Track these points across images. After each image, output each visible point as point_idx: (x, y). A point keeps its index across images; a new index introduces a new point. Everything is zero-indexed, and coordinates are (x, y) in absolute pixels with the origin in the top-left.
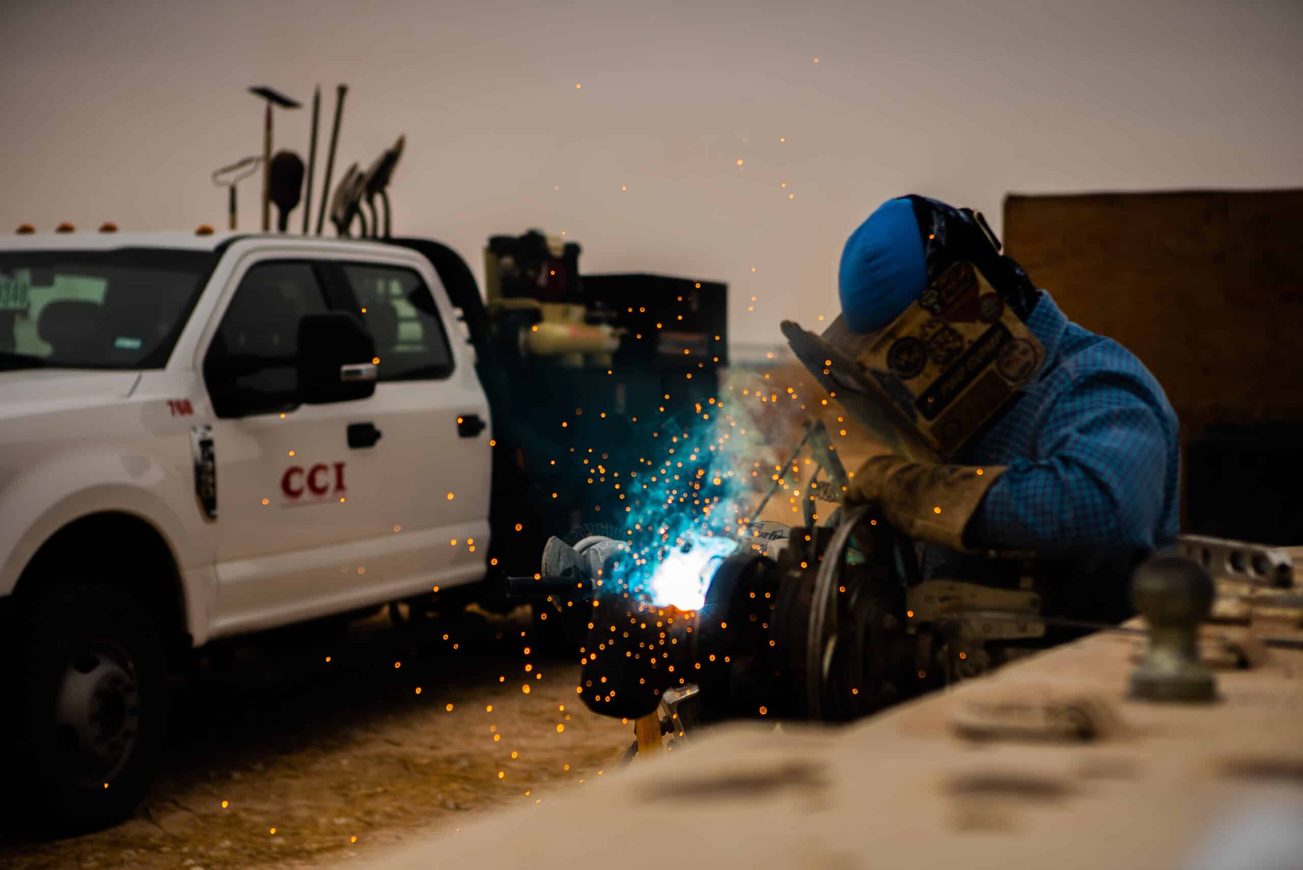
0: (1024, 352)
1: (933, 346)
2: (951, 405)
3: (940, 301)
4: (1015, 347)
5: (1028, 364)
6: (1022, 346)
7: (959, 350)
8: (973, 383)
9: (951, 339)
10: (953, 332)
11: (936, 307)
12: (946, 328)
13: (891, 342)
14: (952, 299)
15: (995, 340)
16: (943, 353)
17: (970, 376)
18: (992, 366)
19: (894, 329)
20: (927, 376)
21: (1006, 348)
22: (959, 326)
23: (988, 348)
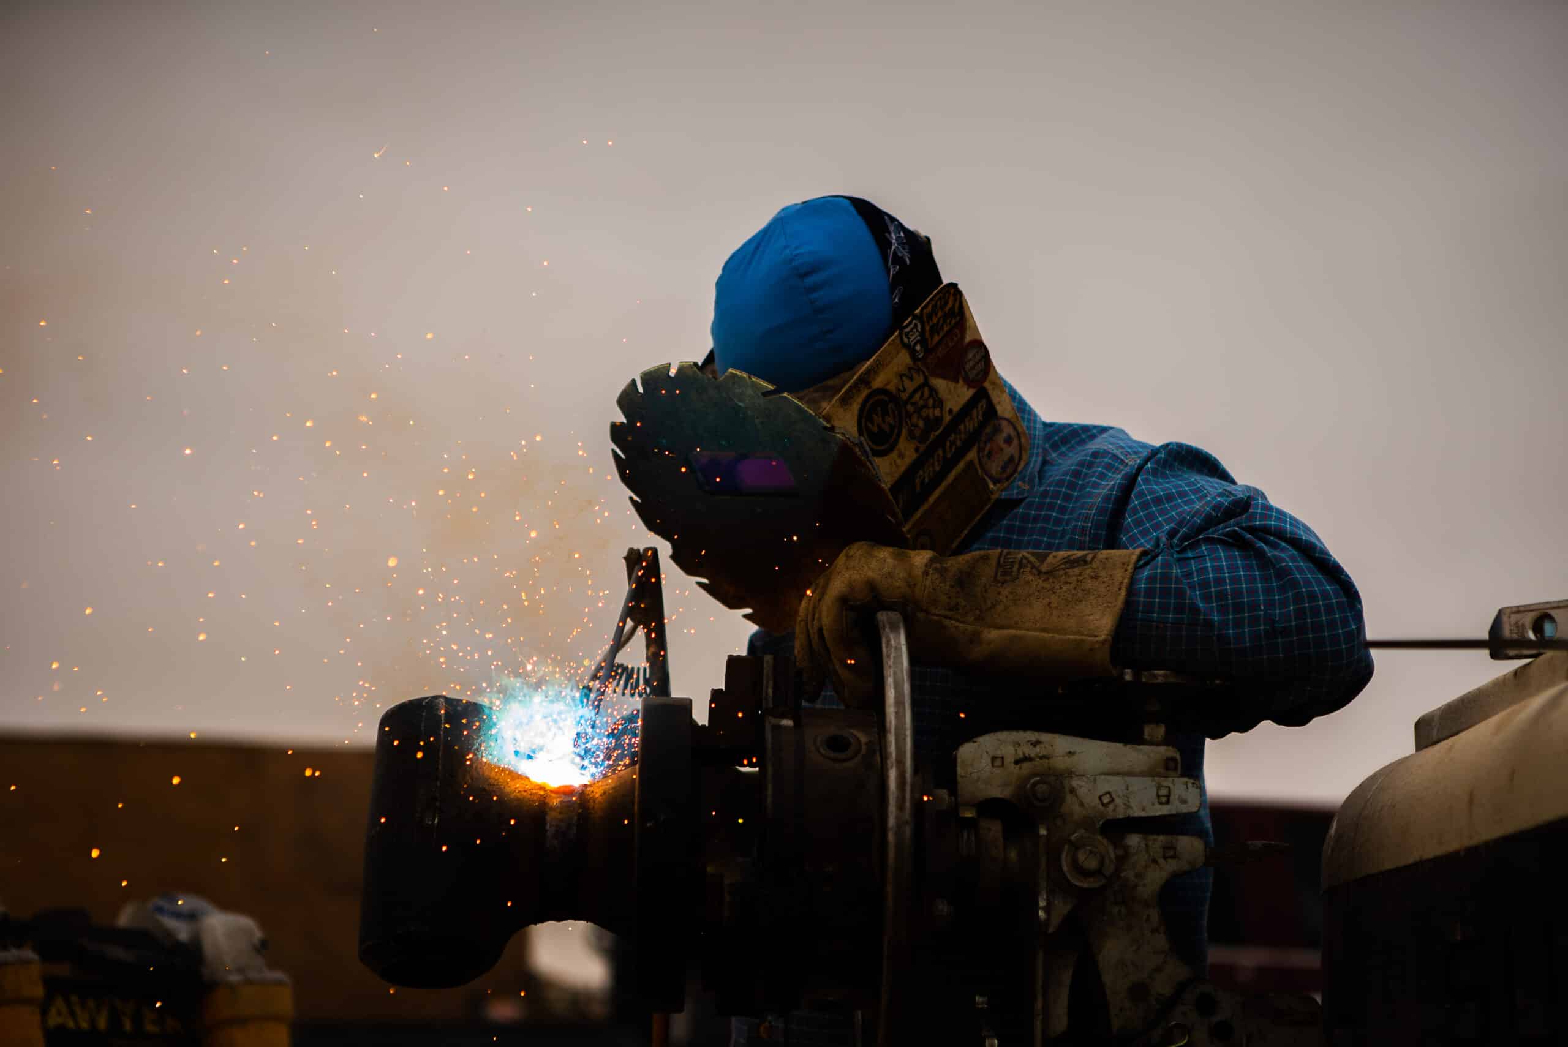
0: (1009, 441)
1: (910, 408)
2: (925, 507)
3: (923, 341)
4: (997, 430)
5: (1011, 459)
6: (1007, 430)
7: (939, 420)
8: (951, 477)
9: (931, 402)
10: (933, 391)
11: (918, 347)
12: (926, 383)
13: (865, 392)
14: (936, 338)
15: (977, 415)
16: (921, 424)
17: (949, 465)
18: (972, 455)
19: (868, 371)
20: (901, 456)
21: (988, 430)
22: (940, 384)
23: (969, 425)
